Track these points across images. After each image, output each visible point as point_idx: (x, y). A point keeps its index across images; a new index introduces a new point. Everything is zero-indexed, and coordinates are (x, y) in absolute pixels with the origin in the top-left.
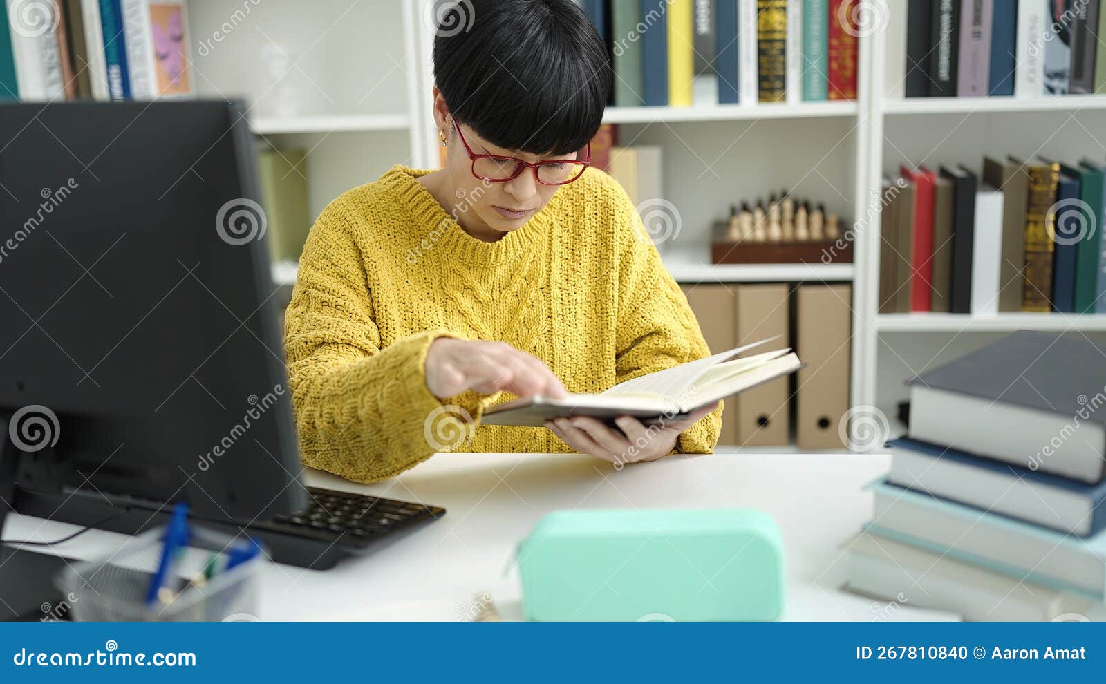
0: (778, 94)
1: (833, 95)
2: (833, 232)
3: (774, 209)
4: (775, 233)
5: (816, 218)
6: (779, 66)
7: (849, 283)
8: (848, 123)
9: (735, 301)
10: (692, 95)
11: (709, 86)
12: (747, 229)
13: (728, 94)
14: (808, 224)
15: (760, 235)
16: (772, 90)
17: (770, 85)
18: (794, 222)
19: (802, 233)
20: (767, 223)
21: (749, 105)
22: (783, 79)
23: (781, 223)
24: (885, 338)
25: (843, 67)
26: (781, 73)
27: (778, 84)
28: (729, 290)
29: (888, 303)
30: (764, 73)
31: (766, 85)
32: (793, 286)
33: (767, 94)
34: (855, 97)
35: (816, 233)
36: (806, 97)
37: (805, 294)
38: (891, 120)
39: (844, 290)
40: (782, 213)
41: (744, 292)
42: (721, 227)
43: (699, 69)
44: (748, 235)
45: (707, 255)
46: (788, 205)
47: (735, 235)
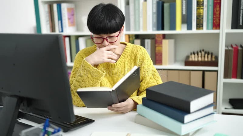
0: (201, 28)
1: (214, 28)
2: (214, 59)
3: (200, 54)
4: (200, 59)
5: (210, 56)
6: (202, 21)
7: (217, 71)
8: (218, 35)
9: (190, 74)
10: (181, 28)
11: (185, 26)
12: (193, 58)
13: (190, 27)
14: (208, 57)
15: (196, 59)
16: (200, 27)
17: (199, 25)
18: (204, 57)
19: (206, 59)
20: (198, 57)
21: (194, 30)
22: (202, 25)
23: (201, 57)
24: (225, 84)
25: (217, 22)
26: (202, 23)
27: (201, 26)
28: (188, 72)
29: (226, 76)
30: (198, 23)
31: (198, 26)
32: (204, 72)
33: (199, 28)
34: (219, 29)
35: (210, 59)
36: (207, 29)
37: (206, 73)
38: (227, 34)
39: (215, 73)
40: (201, 55)
41: (192, 72)
42: (188, 57)
43: (183, 22)
44: (193, 59)
45: (184, 63)
46: (203, 53)
47: (191, 59)
